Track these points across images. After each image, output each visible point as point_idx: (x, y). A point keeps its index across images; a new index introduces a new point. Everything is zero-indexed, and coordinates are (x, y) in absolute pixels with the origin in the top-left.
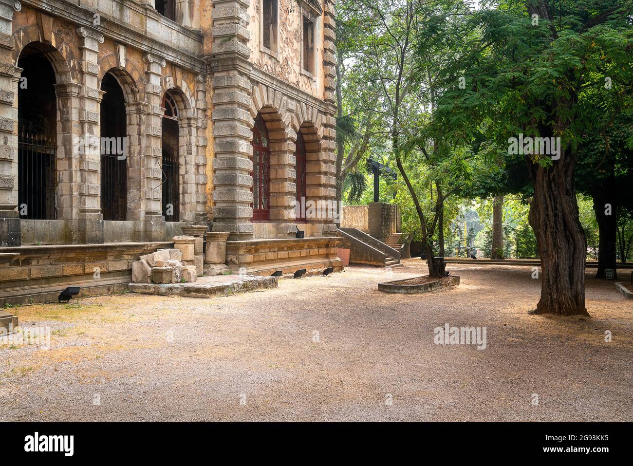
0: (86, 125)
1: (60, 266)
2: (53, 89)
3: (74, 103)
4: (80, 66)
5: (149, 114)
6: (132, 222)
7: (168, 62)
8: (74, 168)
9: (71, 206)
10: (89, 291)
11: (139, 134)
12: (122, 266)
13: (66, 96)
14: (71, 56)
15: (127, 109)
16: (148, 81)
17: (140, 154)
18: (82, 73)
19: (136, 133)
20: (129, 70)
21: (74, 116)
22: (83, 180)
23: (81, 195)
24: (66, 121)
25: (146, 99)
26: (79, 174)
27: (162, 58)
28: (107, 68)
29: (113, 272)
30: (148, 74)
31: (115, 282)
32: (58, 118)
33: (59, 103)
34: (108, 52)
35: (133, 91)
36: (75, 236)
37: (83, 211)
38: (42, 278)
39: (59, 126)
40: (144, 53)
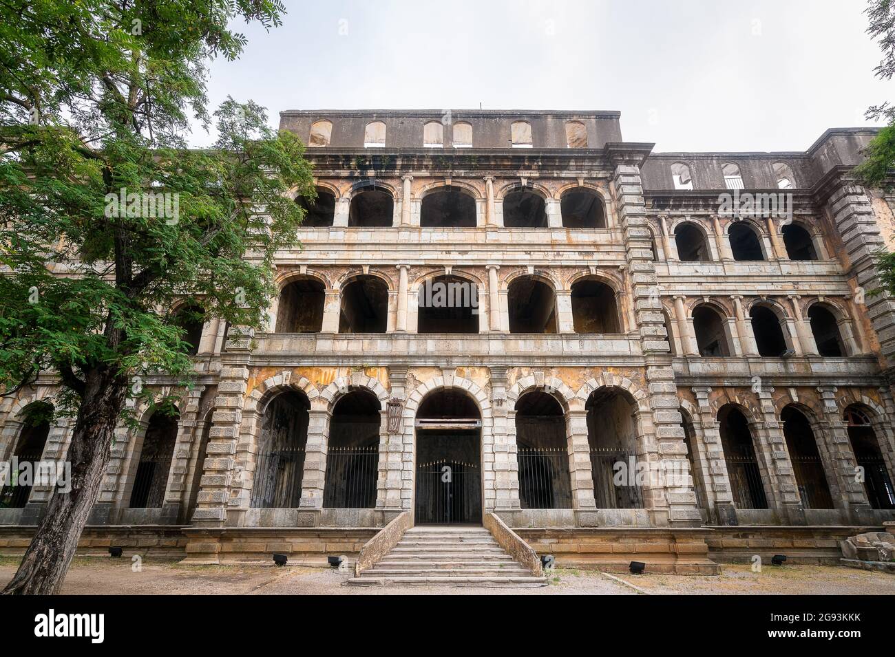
0: (773, 446)
1: (772, 540)
2: (747, 427)
3: (761, 433)
4: (760, 409)
5: (831, 428)
6: (838, 510)
7: (838, 387)
8: (770, 474)
9: (775, 500)
10: (800, 560)
11: (826, 444)
12: (830, 543)
13: (755, 430)
14: (752, 405)
15: (812, 427)
16: (824, 405)
17: (830, 458)
18: (763, 414)
19: (823, 443)
20: (803, 401)
21: (763, 441)
22: (780, 482)
23: (781, 492)
24: (759, 445)
25: (825, 418)
26: (775, 478)
27: (833, 386)
28: (783, 406)
29: (821, 548)
30: (822, 400)
31: (825, 556)
32: (754, 444)
33: (752, 435)
34: (781, 395)
35: (813, 415)
36: (782, 520)
37: (785, 503)
38: (760, 548)
39: (756, 448)
40: (814, 388)
